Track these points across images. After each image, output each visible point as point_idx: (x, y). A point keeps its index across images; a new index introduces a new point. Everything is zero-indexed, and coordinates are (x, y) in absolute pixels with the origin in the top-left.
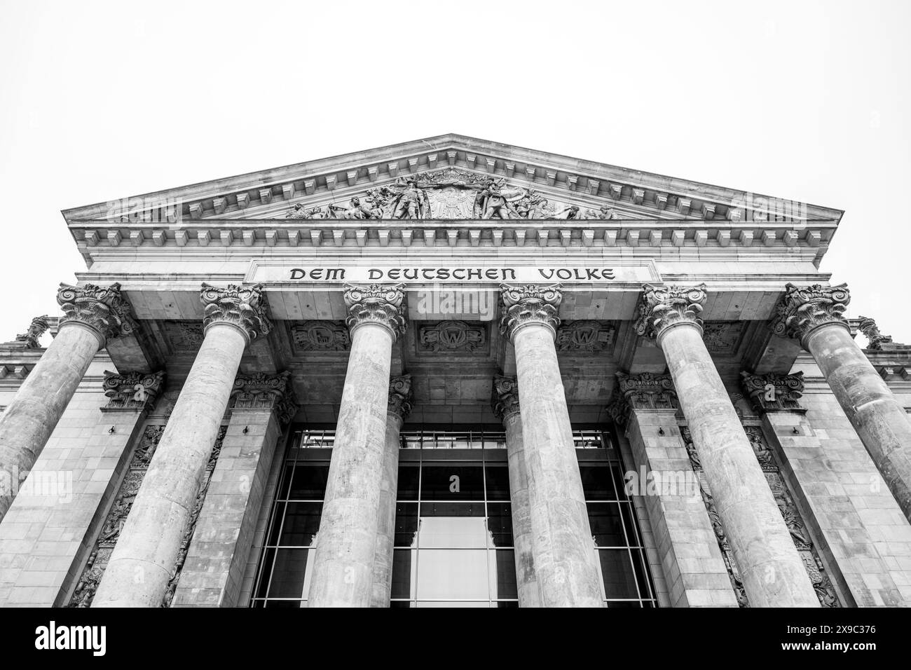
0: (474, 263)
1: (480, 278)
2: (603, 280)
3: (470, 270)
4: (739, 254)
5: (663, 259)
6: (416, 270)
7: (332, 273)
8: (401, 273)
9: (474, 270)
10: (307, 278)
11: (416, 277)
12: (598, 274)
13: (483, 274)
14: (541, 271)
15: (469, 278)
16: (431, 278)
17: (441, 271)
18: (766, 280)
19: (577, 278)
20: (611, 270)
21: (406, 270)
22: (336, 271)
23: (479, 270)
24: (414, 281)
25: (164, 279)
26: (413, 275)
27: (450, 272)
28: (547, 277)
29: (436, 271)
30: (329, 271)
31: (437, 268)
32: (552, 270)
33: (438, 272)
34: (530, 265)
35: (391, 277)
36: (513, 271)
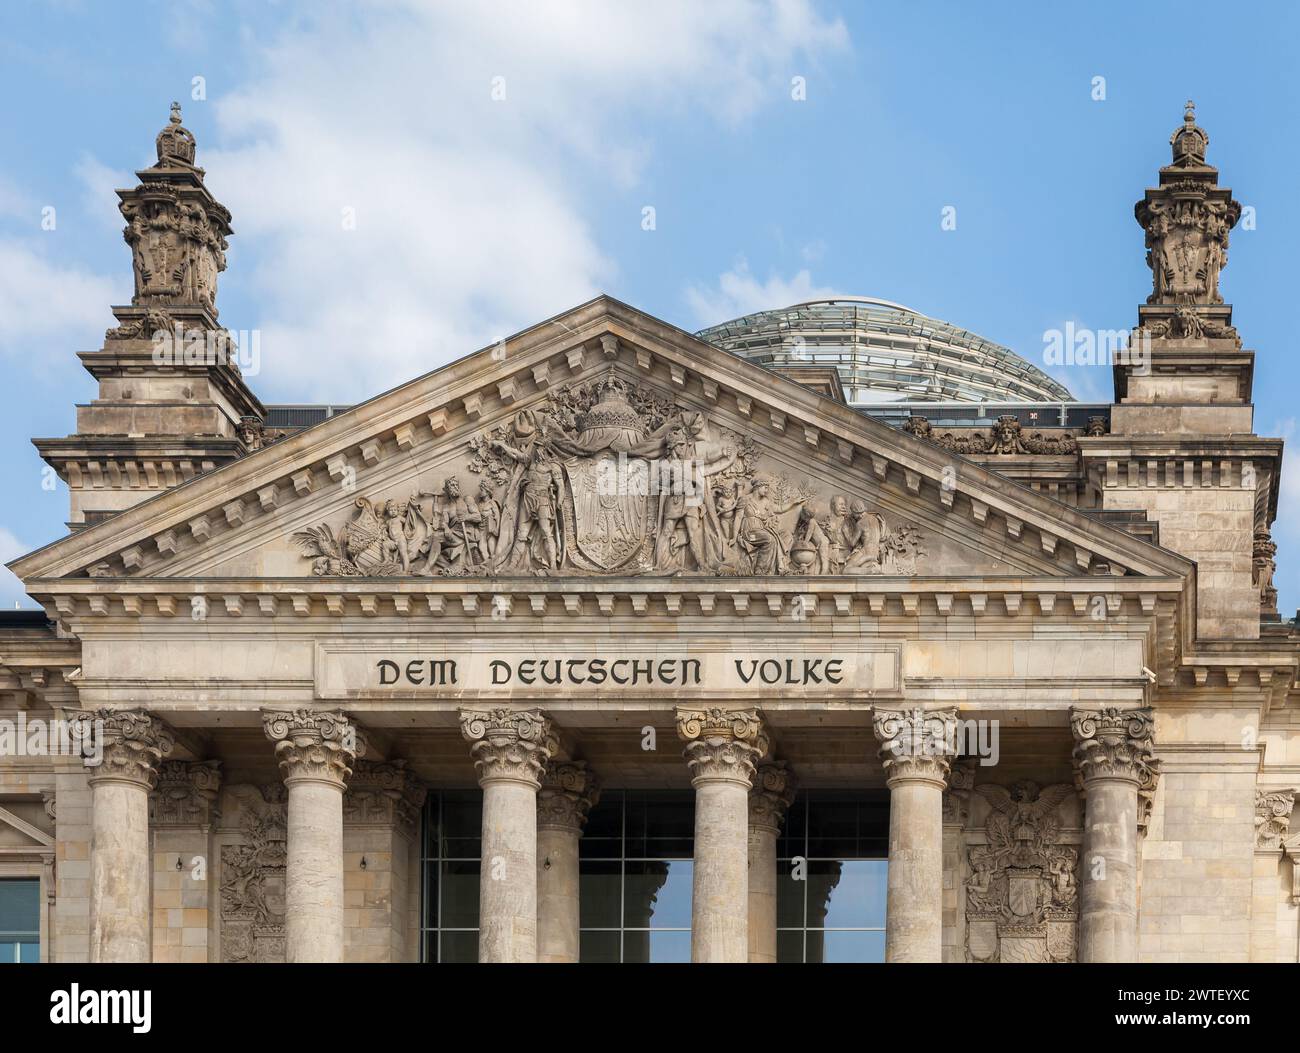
0: (642, 651)
1: (650, 680)
2: (826, 684)
3: (636, 663)
4: (1035, 629)
5: (922, 636)
6: (558, 663)
7: (438, 666)
8: (537, 667)
9: (642, 666)
10: (403, 683)
11: (558, 680)
12: (819, 671)
13: (655, 675)
14: (738, 663)
15: (634, 682)
16: (579, 681)
17: (596, 666)
18: (1054, 687)
19: (789, 681)
20: (839, 662)
21: (544, 663)
22: (443, 664)
23: (649, 663)
24: (555, 685)
25: (201, 688)
26: (555, 677)
27: (607, 667)
28: (746, 681)
29: (586, 665)
30: (433, 664)
31: (589, 658)
32: (755, 663)
33: (591, 669)
34: (723, 651)
35: (522, 678)
36: (698, 664)
